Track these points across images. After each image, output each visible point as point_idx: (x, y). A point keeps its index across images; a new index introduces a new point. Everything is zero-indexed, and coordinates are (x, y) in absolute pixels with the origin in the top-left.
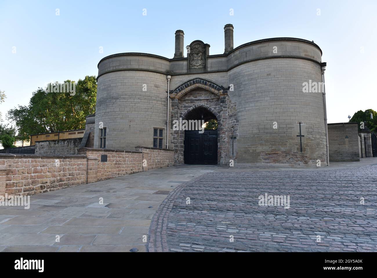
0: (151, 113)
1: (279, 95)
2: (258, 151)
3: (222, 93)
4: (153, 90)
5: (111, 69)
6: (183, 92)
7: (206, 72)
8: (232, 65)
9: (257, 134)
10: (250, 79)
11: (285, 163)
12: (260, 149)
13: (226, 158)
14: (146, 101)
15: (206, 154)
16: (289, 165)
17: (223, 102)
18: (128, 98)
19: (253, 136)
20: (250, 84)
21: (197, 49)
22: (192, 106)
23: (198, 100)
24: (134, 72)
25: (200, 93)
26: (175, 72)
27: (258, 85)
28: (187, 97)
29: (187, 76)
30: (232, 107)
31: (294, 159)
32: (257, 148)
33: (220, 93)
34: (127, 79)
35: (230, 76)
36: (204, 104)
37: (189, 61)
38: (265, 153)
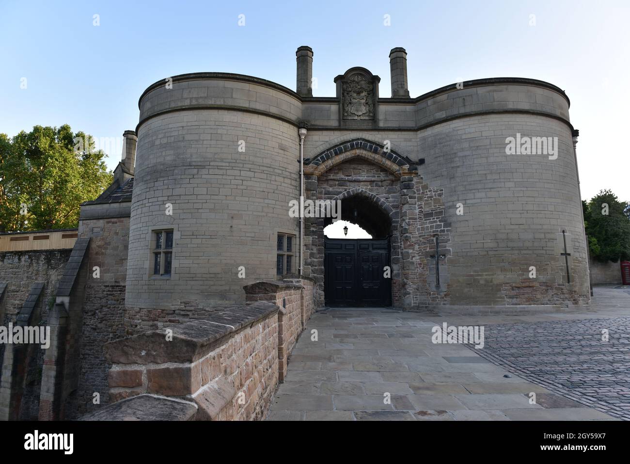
0: (274, 202)
1: (531, 180)
2: (495, 282)
3: (407, 171)
4: (276, 154)
5: (187, 103)
6: (330, 163)
7: (377, 128)
8: (430, 119)
9: (494, 249)
10: (474, 147)
11: (547, 304)
12: (500, 277)
13: (417, 295)
14: (265, 176)
15: (366, 286)
16: (553, 307)
17: (408, 187)
18: (227, 168)
19: (486, 253)
20: (475, 156)
21: (358, 83)
22: (341, 192)
23: (355, 181)
24: (240, 114)
25: (359, 168)
26: (313, 123)
27: (491, 160)
28: (332, 175)
29: (337, 133)
30: (431, 197)
31: (559, 296)
32: (495, 276)
33: (405, 169)
34: (224, 127)
35: (424, 139)
36: (366, 189)
37: (343, 105)
38: (511, 286)
